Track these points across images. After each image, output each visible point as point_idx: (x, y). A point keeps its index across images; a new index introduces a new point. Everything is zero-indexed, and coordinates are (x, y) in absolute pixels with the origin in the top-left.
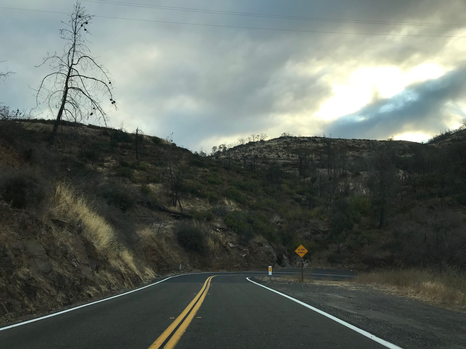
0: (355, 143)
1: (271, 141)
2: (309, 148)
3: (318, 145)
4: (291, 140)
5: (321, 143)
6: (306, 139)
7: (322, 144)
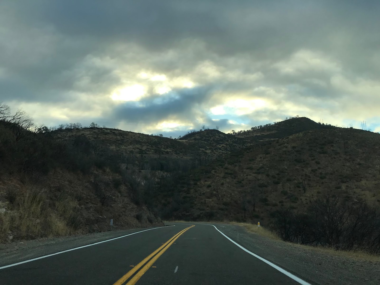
0: (140, 138)
1: (85, 130)
2: (111, 139)
3: (117, 137)
4: (99, 131)
5: (119, 135)
6: (109, 131)
7: (119, 137)
